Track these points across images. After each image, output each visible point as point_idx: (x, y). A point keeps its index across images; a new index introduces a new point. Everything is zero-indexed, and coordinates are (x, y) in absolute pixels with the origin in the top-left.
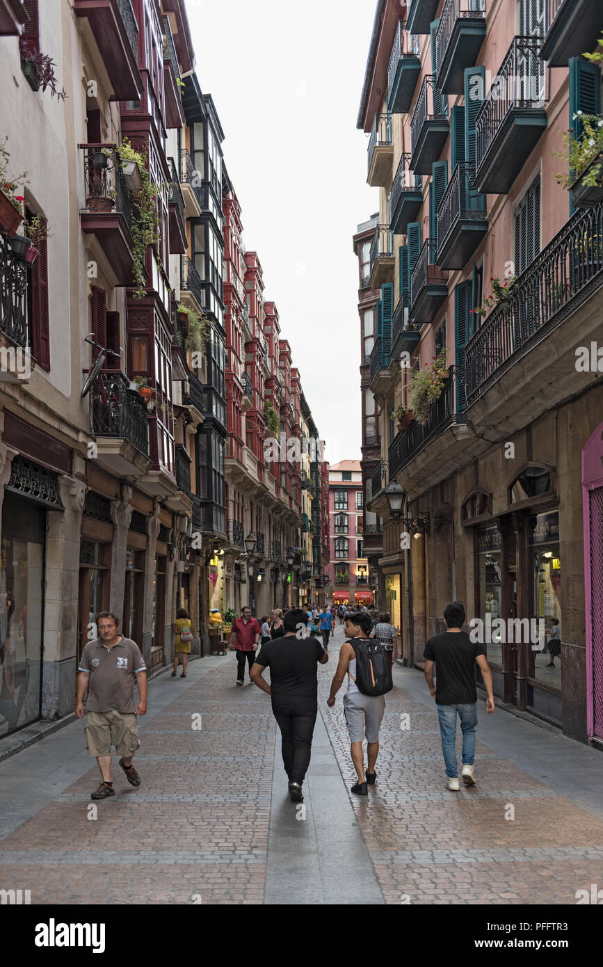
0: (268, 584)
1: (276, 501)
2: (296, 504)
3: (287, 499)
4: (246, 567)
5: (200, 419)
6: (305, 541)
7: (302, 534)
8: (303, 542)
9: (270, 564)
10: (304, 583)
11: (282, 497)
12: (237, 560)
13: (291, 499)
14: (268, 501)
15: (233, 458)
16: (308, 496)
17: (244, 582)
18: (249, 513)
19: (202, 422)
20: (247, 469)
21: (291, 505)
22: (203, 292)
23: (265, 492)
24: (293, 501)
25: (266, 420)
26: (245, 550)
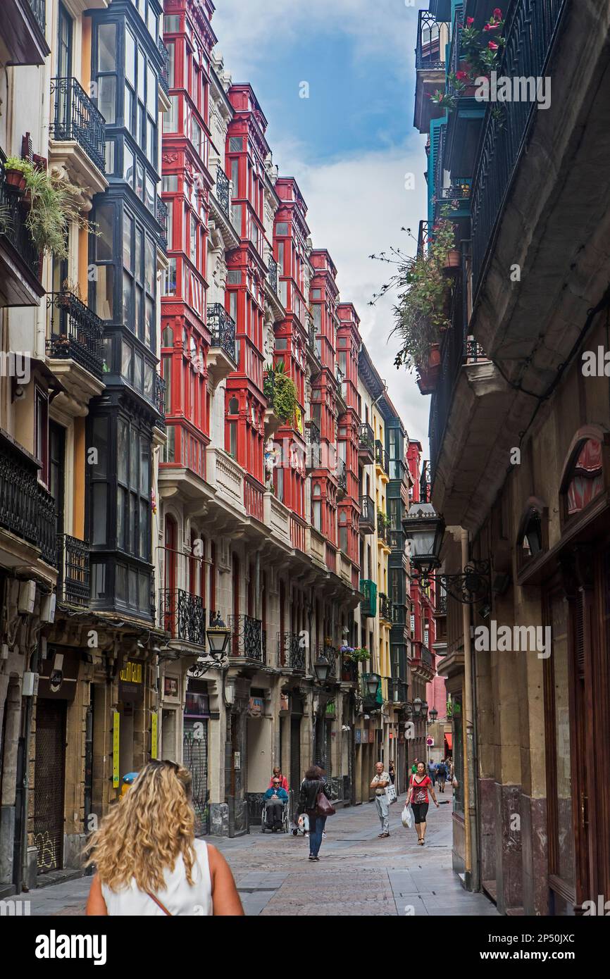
0: (276, 721)
1: (293, 554)
2: (346, 560)
3: (323, 550)
4: (218, 685)
5: (94, 388)
6: (371, 634)
7: (364, 622)
8: (367, 636)
9: (281, 680)
10: (367, 717)
11: (308, 547)
12: (192, 670)
13: (331, 550)
14: (274, 554)
15: (179, 467)
16: (380, 547)
17: (216, 717)
18: (228, 579)
19: (99, 392)
20: (214, 491)
21: (331, 563)
22: (110, 146)
23: (264, 537)
24: (338, 556)
25: (268, 396)
26: (208, 650)
